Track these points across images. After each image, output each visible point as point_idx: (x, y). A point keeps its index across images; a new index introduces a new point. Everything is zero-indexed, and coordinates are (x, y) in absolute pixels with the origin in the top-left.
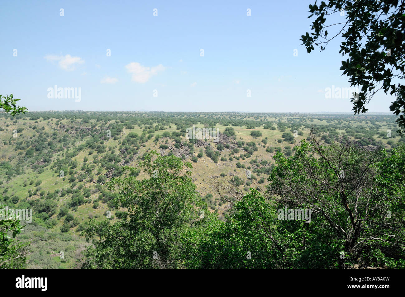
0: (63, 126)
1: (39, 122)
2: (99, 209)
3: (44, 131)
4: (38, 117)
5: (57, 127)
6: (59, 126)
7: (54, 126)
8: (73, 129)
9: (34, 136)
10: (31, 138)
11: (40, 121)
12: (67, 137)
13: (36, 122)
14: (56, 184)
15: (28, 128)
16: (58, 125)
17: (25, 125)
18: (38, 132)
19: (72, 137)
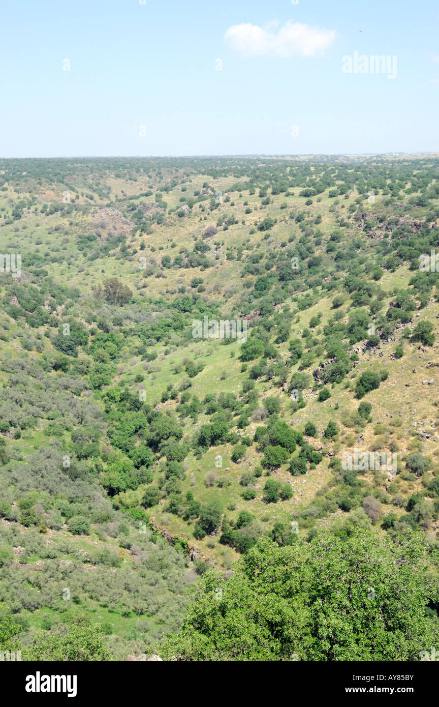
0: (363, 216)
1: (315, 204)
2: (240, 465)
3: (315, 228)
4: (321, 189)
5: (349, 218)
6: (354, 214)
7: (344, 214)
8: (382, 224)
9: (291, 241)
10: (283, 245)
11: (319, 201)
12: (358, 248)
13: (309, 203)
14: (223, 379)
15: (287, 218)
16: (353, 211)
17: (285, 209)
18: (302, 231)
19: (371, 246)
